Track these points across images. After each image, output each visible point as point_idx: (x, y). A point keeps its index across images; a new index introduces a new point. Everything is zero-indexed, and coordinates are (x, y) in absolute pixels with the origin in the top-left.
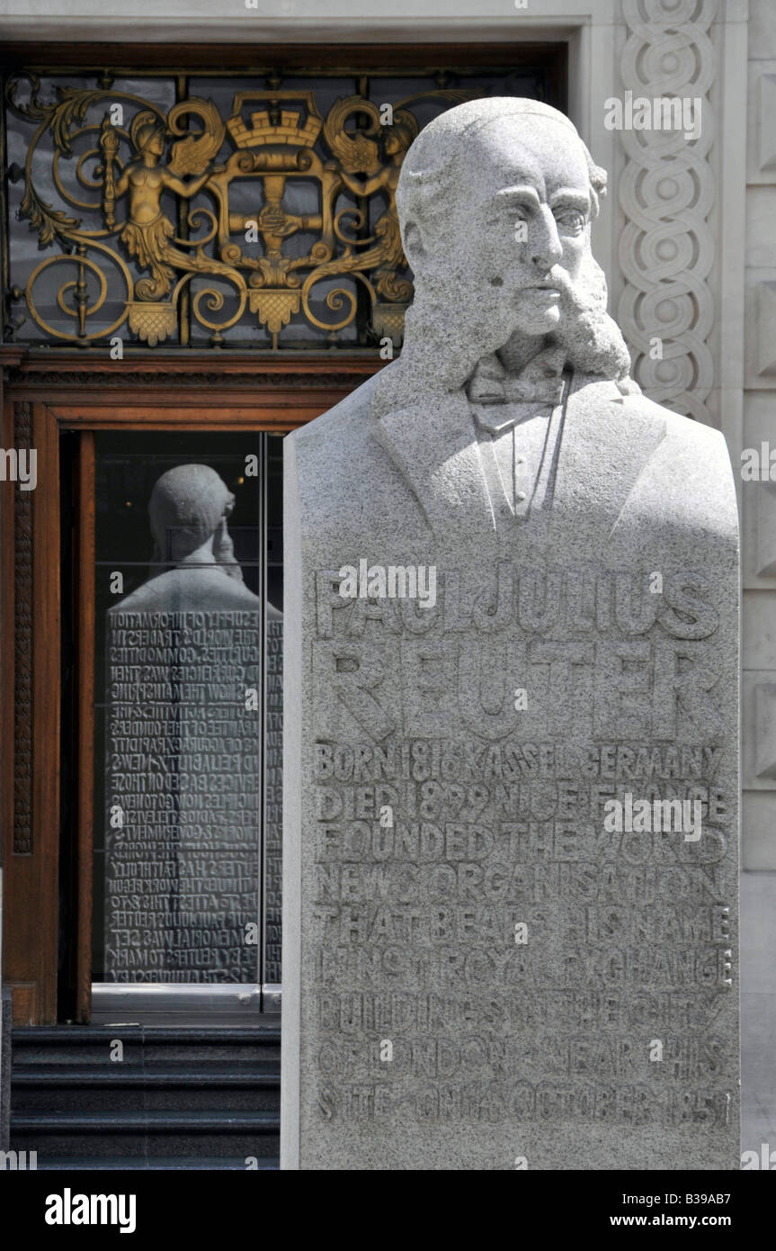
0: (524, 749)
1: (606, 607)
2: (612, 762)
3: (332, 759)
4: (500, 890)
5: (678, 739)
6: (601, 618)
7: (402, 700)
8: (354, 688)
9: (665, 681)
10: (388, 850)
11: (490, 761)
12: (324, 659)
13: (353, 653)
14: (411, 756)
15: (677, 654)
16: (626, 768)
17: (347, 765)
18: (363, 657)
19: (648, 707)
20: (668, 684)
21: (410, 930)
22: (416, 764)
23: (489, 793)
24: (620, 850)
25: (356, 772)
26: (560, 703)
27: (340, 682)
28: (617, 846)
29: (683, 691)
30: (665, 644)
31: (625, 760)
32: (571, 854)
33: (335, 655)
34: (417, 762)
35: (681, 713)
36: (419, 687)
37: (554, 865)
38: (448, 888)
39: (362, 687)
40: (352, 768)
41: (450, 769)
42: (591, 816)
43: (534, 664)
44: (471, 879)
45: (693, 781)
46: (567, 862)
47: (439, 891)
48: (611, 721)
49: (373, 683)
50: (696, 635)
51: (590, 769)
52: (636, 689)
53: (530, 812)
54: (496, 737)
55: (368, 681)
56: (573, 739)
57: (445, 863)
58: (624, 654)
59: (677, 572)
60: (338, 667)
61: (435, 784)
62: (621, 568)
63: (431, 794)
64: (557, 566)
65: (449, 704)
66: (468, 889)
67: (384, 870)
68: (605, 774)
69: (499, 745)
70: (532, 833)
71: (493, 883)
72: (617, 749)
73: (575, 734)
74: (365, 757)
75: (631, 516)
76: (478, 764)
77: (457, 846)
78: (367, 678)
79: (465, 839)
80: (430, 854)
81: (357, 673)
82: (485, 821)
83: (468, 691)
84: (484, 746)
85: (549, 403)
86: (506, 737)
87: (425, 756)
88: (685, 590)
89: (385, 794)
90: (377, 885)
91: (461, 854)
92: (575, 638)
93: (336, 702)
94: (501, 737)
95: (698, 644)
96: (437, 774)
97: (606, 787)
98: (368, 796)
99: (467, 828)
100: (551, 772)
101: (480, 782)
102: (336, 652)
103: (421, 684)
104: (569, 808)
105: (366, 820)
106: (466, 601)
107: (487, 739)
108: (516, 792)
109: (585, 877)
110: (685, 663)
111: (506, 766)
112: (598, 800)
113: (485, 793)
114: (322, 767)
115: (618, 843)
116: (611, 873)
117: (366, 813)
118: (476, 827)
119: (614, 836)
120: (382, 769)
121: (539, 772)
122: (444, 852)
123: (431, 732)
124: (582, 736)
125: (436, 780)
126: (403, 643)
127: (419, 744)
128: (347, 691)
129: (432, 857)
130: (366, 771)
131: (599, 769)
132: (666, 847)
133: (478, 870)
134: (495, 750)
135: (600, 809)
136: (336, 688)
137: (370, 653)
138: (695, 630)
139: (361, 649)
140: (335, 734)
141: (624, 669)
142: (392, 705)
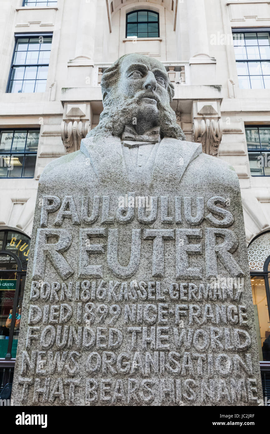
0: (140, 284)
2: (186, 291)
3: (39, 289)
4: (126, 369)
6: (177, 217)
7: (78, 258)
8: (54, 251)
9: (210, 248)
10: (64, 342)
11: (121, 291)
12: (41, 236)
13: (56, 234)
14: (81, 288)
15: (216, 234)
16: (194, 294)
17: (47, 293)
18: (60, 236)
19: (203, 262)
20: (212, 249)
21: (73, 394)
22: (83, 292)
23: (121, 309)
24: (192, 343)
25: (51, 296)
26: (158, 259)
27: (47, 248)
28: (191, 341)
29: (220, 253)
30: (209, 229)
31: (192, 290)
32: (165, 346)
33: (46, 235)
34: (83, 291)
35: (220, 265)
36: (87, 251)
37: (156, 353)
38: (96, 367)
39: (59, 251)
40: (49, 294)
41: (101, 295)
42: (176, 323)
43: (145, 240)
44: (110, 361)
45: (229, 302)
46: (163, 351)
47: (91, 369)
48: (184, 269)
49: (64, 248)
50: (224, 225)
51: (175, 295)
52: (195, 252)
53: (143, 320)
54: (125, 277)
55: (62, 248)
56: (165, 279)
57: (95, 351)
58: (190, 234)
59: (212, 196)
60: (48, 241)
61: (92, 304)
62: (186, 194)
63: (90, 309)
64: (156, 194)
65: (102, 260)
66: (107, 368)
67: (61, 355)
68: (183, 298)
69: (127, 282)
70: (144, 333)
71: (122, 364)
72: (188, 285)
73: (166, 276)
74: (56, 288)
75: (189, 173)
76: (116, 292)
77: (102, 341)
78: (61, 246)
79: (107, 336)
80: (87, 345)
81: (57, 244)
82: (118, 326)
83: (112, 253)
84: (119, 283)
85: (154, 142)
86: (130, 278)
87: (88, 288)
88: (217, 204)
89: (65, 310)
90: (56, 364)
91: (104, 345)
92: (165, 227)
93: (45, 259)
94: (128, 278)
95: (225, 229)
96: (94, 298)
97: (183, 306)
98: (56, 310)
99: (108, 330)
100: (154, 297)
101: (116, 302)
102: (47, 233)
103: (88, 250)
104: (164, 318)
105: (54, 324)
106: (113, 210)
107: (121, 278)
108: (136, 308)
109: (174, 360)
110: (220, 240)
111: (130, 294)
112: (179, 313)
113: (119, 309)
114: (34, 293)
115: (191, 339)
116: (188, 357)
117: (54, 320)
118: (113, 329)
119: (189, 335)
120: (65, 295)
121: (147, 297)
122: (95, 344)
123: (92, 275)
124: (170, 278)
125: (93, 301)
126: (81, 229)
127: (85, 281)
128: (51, 253)
129: (88, 347)
130: (56, 296)
131: (180, 296)
132: (218, 341)
133: (114, 355)
134: (124, 285)
135: (181, 319)
136: (46, 252)
137: (64, 234)
138: (223, 222)
139: (60, 232)
140: (43, 276)
141: (190, 243)
142: (73, 261)
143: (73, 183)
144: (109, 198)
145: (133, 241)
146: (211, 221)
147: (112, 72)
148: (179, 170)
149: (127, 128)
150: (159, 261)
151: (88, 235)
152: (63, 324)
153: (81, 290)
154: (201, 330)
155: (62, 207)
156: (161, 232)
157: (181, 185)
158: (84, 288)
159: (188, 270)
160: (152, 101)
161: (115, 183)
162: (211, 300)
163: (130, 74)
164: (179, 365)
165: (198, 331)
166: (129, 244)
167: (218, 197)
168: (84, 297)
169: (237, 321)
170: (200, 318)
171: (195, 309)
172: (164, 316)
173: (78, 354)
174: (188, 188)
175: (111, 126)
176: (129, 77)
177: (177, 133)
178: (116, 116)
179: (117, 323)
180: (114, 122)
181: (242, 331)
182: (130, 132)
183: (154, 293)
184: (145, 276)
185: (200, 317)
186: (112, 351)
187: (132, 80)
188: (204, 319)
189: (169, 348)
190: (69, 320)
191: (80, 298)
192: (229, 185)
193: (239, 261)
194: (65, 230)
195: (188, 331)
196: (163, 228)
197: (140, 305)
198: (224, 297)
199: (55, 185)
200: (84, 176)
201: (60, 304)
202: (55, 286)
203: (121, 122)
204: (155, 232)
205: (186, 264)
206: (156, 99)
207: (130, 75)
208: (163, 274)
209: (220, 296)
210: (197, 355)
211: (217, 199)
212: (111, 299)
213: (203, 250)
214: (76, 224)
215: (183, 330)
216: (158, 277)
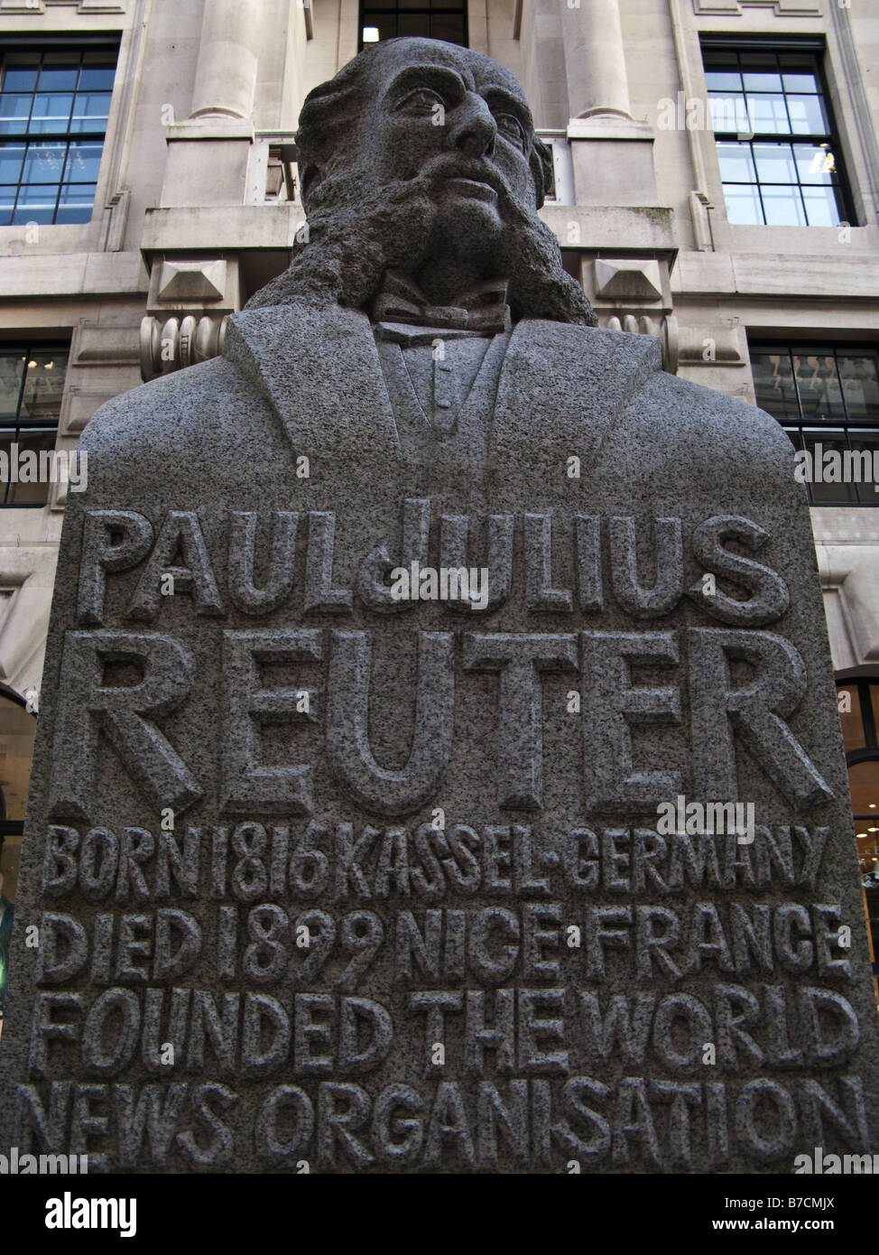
0: (453, 837)
2: (625, 857)
3: (77, 854)
4: (407, 1144)
6: (587, 590)
7: (219, 739)
8: (129, 715)
11: (385, 861)
12: (79, 659)
13: (134, 650)
14: (231, 852)
15: (728, 651)
16: (653, 870)
17: (104, 868)
18: (152, 658)
20: (717, 706)
22: (240, 866)
23: (385, 927)
24: (649, 1045)
25: (122, 881)
27: (104, 704)
29: (745, 717)
30: (704, 631)
31: (647, 856)
32: (552, 1058)
33: (100, 654)
34: (241, 863)
35: (745, 762)
36: (252, 714)
37: (520, 1084)
38: (295, 1140)
39: (147, 715)
40: (113, 873)
41: (306, 878)
42: (589, 974)
43: (469, 672)
44: (345, 1119)
45: (779, 894)
46: (544, 1075)
47: (276, 1148)
49: (166, 705)
50: (755, 618)
51: (583, 874)
52: (657, 716)
53: (468, 968)
54: (398, 812)
55: (158, 702)
56: (547, 816)
57: (290, 1082)
58: (635, 652)
59: (710, 516)
60: (104, 677)
61: (276, 908)
62: (616, 509)
63: (267, 929)
64: (506, 505)
65: (309, 750)
66: (337, 1142)
67: (163, 1098)
68: (614, 883)
69: (403, 829)
70: (470, 1013)
71: (391, 1126)
72: (632, 835)
73: (549, 805)
74: (139, 850)
75: (626, 434)
76: (363, 868)
77: (317, 1045)
78: (155, 697)
79: (336, 1029)
80: (260, 1060)
81: (138, 688)
82: (374, 989)
83: (345, 722)
84: (374, 832)
86: (417, 813)
87: (258, 850)
88: (727, 544)
89: (177, 931)
90: (145, 1132)
91: (324, 1061)
92: (543, 626)
93: (95, 743)
94: (408, 812)
95: (761, 634)
96: (280, 888)
97: (615, 911)
98: (140, 933)
99: (339, 1004)
100: (506, 883)
101: (367, 904)
102: (103, 650)
103: (257, 709)
104: (544, 958)
105: (132, 984)
106: (347, 562)
107: (381, 816)
108: (439, 925)
109: (583, 1108)
110: (741, 670)
111: (418, 871)
112: (602, 938)
113: (376, 927)
114: (55, 870)
115: (646, 1029)
116: (635, 1097)
117: (133, 970)
118: (356, 1001)
119: (637, 1015)
120: (172, 876)
121: (482, 883)
122: (291, 1056)
123: (271, 803)
124: (564, 811)
125: (277, 899)
126: (228, 633)
127: (246, 826)
128: (116, 719)
129: (264, 1067)
130: (140, 882)
131: (601, 875)
132: (742, 1034)
133: (361, 1096)
134: (396, 838)
135: (606, 959)
136: (99, 716)
137: (165, 650)
138: (753, 609)
139: (149, 643)
140: (87, 807)
141: (635, 682)
142: (201, 751)
143: (197, 465)
144: (333, 519)
145: (425, 678)
146: (711, 605)
147: (339, 94)
148: (588, 421)
149: (393, 279)
150: (522, 749)
151: (255, 655)
152: (166, 984)
153: (232, 858)
154: (684, 998)
155: (157, 552)
156: (528, 646)
157: (596, 476)
158: (244, 850)
159: (631, 780)
160: (481, 189)
161: (354, 465)
163: (402, 99)
164: (604, 1126)
165: (673, 999)
166: (408, 688)
167: (729, 517)
168: (243, 886)
169: (811, 962)
170: (678, 955)
171: (660, 924)
172: (545, 949)
173: (225, 1092)
174: (620, 486)
175: (337, 273)
176: (398, 108)
177: (567, 303)
178: (354, 237)
179: (370, 979)
180: (348, 259)
181: (826, 996)
182: (403, 294)
183: (505, 869)
184: (471, 806)
185: (676, 950)
186: (353, 1081)
187: (409, 120)
188: (693, 958)
189: (564, 1065)
190: (189, 971)
191: (229, 886)
192: (765, 475)
193: (812, 747)
194: (166, 638)
195: (634, 1002)
196: (536, 629)
197: (456, 913)
198: (760, 876)
199: (130, 472)
200: (239, 441)
201: (154, 911)
202: (136, 843)
203: (370, 257)
204: (508, 643)
205: (625, 761)
206: (495, 182)
207: (403, 104)
208: (538, 800)
209: (750, 874)
210: (665, 1086)
211: (726, 523)
212: (345, 892)
213: (685, 706)
214: (211, 615)
215: (616, 998)
216: (520, 807)
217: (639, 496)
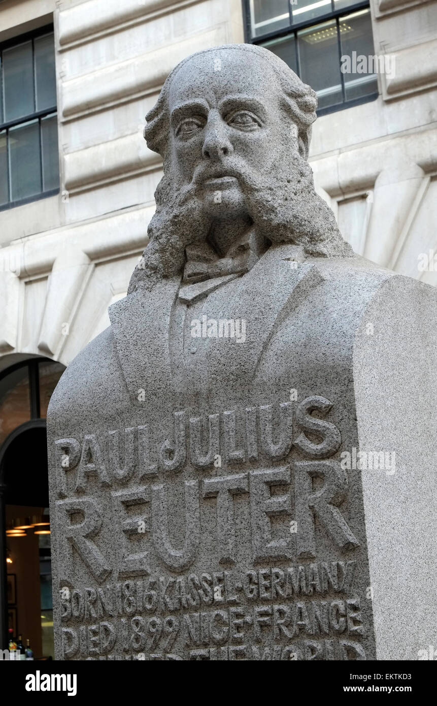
0: (201, 579)
1: (252, 438)
2: (267, 583)
3: (70, 601)
5: (319, 555)
6: (250, 449)
7: (114, 544)
8: (80, 538)
9: (302, 501)
11: (177, 593)
12: (60, 514)
13: (79, 507)
14: (122, 595)
15: (310, 473)
16: (279, 588)
17: (80, 607)
18: (86, 510)
20: (304, 504)
22: (126, 601)
23: (179, 622)
25: (86, 612)
26: (224, 532)
27: (71, 534)
29: (316, 508)
30: (299, 464)
31: (277, 581)
33: (67, 510)
34: (126, 599)
35: (319, 530)
36: (124, 531)
39: (86, 537)
40: (83, 609)
41: (150, 602)
42: (255, 638)
43: (205, 499)
45: (331, 596)
48: (263, 545)
49: (93, 531)
50: (322, 454)
51: (251, 592)
52: (281, 512)
53: (209, 638)
54: (181, 570)
55: (90, 531)
56: (238, 565)
58: (269, 480)
59: (305, 398)
60: (71, 520)
61: (140, 618)
62: (264, 401)
63: (138, 627)
64: (216, 408)
65: (148, 544)
68: (263, 596)
69: (183, 578)
72: (271, 572)
73: (239, 560)
74: (90, 598)
75: (271, 353)
76: (169, 597)
78: (89, 528)
81: (82, 525)
82: (177, 650)
83: (158, 530)
84: (172, 580)
85: (241, 271)
86: (188, 569)
87: (131, 593)
88: (313, 412)
89: (107, 631)
92: (234, 471)
93: (71, 552)
94: (183, 570)
96: (141, 609)
97: (265, 608)
98: (94, 633)
99: (164, 657)
100: (223, 599)
101: (171, 613)
102: (68, 509)
103: (125, 529)
104: (238, 632)
106: (155, 450)
107: (174, 572)
108: (198, 620)
110: (317, 483)
111: (189, 596)
112: (258, 621)
113: (175, 623)
114: (63, 610)
117: (94, 649)
118: (170, 656)
119: (274, 656)
121: (214, 600)
123: (134, 571)
124: (244, 562)
125: (140, 614)
126: (113, 493)
127: (127, 582)
128: (76, 541)
130: (92, 611)
134: (180, 582)
135: (262, 631)
136: (70, 539)
137: (90, 505)
138: (321, 449)
139: (83, 503)
140: (72, 581)
141: (272, 494)
142: (109, 550)
144: (147, 428)
145: (187, 505)
146: (303, 450)
148: (252, 351)
149: (191, 252)
150: (225, 535)
152: (105, 654)
154: (291, 648)
155: (82, 458)
156: (226, 483)
157: (255, 384)
158: (127, 593)
159: (269, 545)
162: (305, 595)
165: (287, 648)
166: (182, 510)
167: (313, 398)
168: (128, 609)
169: (343, 628)
170: (289, 627)
171: (281, 613)
172: (238, 628)
176: (177, 135)
178: (164, 236)
179: (176, 645)
181: (349, 644)
183: (222, 592)
184: (209, 563)
185: (290, 625)
188: (295, 629)
190: (113, 648)
191: (123, 609)
193: (349, 519)
194: (90, 499)
195: (273, 650)
196: (231, 473)
197: (204, 614)
198: (323, 588)
199: (69, 417)
200: (109, 392)
201: (99, 623)
202: (89, 595)
204: (218, 482)
205: (267, 535)
206: (231, 172)
208: (233, 558)
209: (318, 587)
211: (310, 402)
212: (163, 608)
213: (293, 505)
214: (106, 486)
215: (266, 648)
216: (227, 562)
217: (274, 392)
